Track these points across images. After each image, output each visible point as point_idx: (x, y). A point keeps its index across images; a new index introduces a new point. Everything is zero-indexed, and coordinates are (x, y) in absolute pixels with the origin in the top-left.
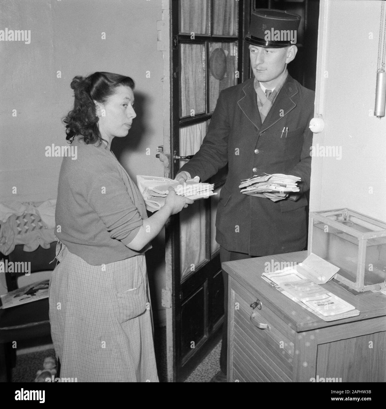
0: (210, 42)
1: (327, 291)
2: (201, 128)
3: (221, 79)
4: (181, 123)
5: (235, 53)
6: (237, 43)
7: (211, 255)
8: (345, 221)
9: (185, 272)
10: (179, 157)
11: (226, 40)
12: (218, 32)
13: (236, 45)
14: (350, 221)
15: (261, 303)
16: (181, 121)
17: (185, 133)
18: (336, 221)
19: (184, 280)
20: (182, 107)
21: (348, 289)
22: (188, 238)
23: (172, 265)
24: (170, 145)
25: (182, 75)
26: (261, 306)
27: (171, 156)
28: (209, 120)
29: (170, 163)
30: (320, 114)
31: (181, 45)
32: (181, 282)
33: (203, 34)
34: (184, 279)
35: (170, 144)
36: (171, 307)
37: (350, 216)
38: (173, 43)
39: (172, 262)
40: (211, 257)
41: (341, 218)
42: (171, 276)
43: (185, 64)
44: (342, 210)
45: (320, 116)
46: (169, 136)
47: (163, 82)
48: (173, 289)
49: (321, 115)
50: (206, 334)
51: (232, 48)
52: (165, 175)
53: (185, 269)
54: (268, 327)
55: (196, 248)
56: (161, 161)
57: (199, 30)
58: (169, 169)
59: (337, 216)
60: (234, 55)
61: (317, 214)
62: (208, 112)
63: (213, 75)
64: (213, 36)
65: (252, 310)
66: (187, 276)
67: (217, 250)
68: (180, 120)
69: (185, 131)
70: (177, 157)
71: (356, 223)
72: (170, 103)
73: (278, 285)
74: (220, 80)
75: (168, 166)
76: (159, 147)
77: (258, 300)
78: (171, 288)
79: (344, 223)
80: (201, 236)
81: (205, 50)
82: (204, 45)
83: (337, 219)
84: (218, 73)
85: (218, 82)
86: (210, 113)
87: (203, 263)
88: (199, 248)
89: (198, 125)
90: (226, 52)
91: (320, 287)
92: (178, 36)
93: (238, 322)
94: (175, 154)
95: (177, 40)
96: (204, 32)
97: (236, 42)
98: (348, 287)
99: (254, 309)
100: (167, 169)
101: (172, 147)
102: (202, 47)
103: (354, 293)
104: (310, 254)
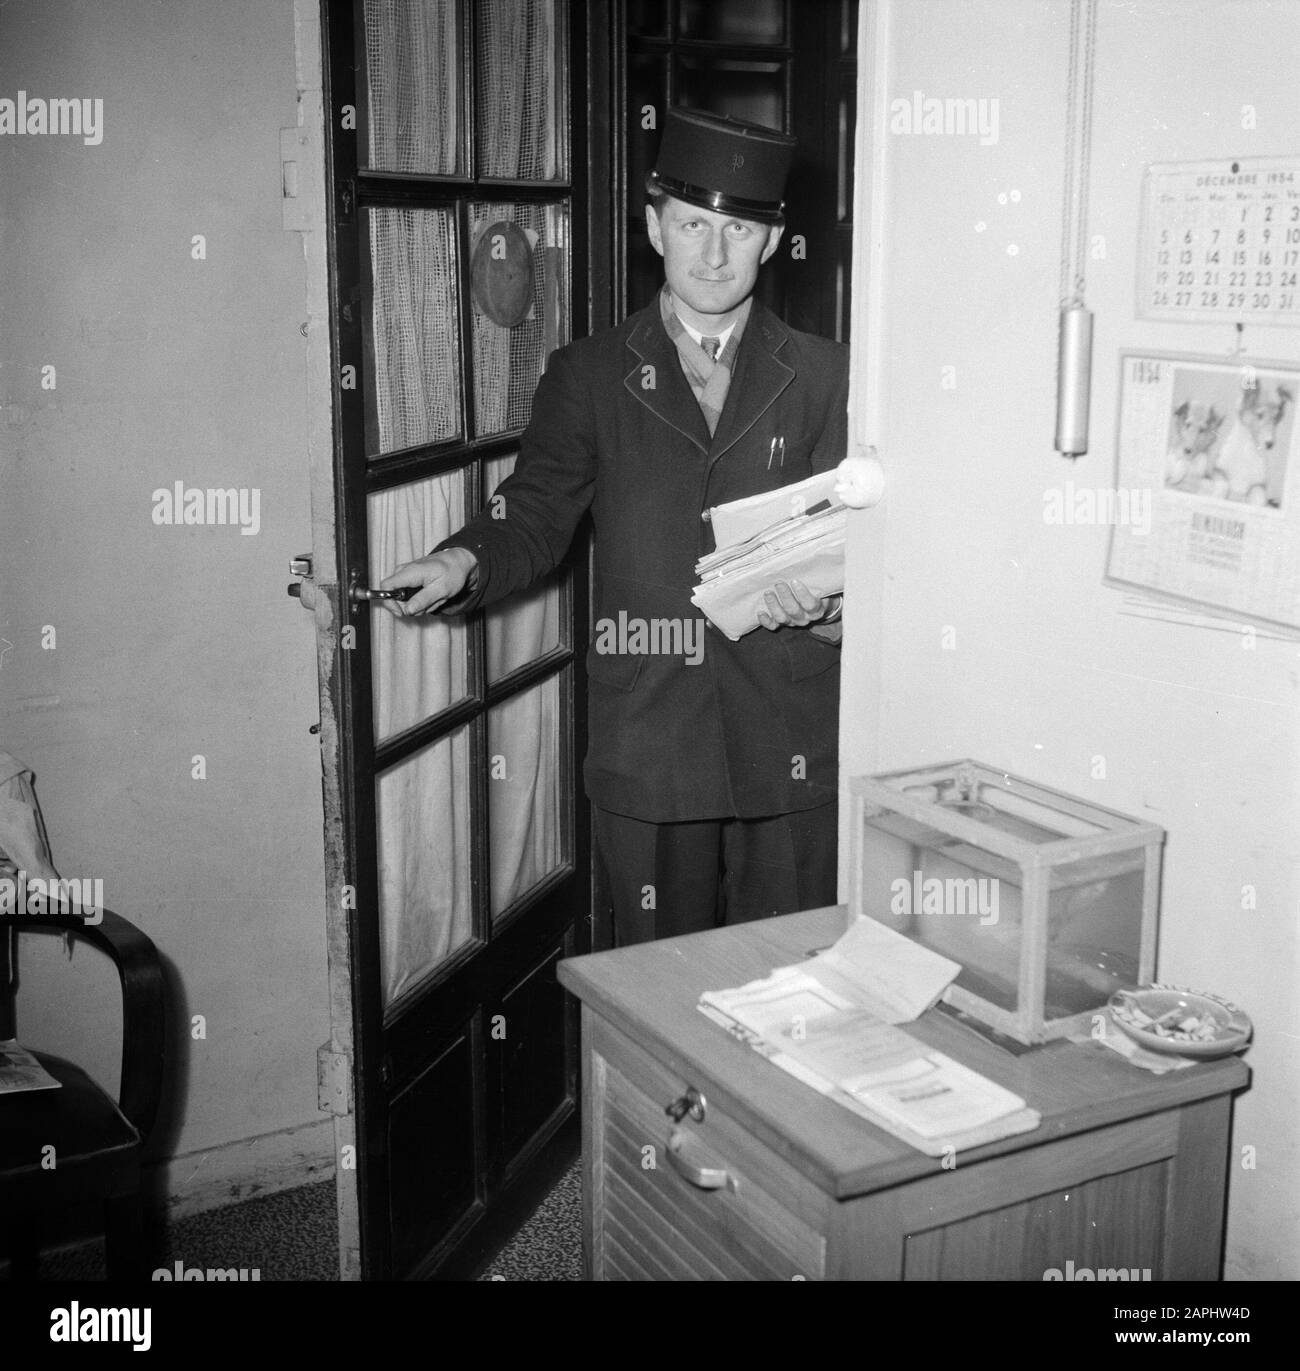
0: (472, 201)
1: (926, 1049)
2: (446, 493)
3: (517, 324)
4: (373, 475)
5: (560, 237)
6: (568, 205)
7: (491, 922)
8: (965, 803)
9: (402, 986)
10: (368, 594)
11: (529, 195)
12: (503, 167)
13: (565, 213)
14: (983, 802)
15: (703, 1101)
16: (374, 470)
17: (391, 509)
18: (935, 803)
19: (397, 1016)
20: (380, 421)
21: (990, 1034)
22: (408, 871)
23: (352, 964)
24: (335, 553)
25: (374, 311)
26: (702, 1112)
27: (341, 588)
28: (475, 463)
29: (338, 614)
30: (869, 444)
31: (370, 210)
32: (385, 1022)
33: (447, 173)
34: (398, 1011)
35: (334, 549)
36: (350, 1112)
37: (982, 786)
38: (339, 204)
39: (352, 956)
40: (493, 932)
41: (953, 795)
42: (349, 1004)
43: (384, 276)
44: (955, 767)
45: (869, 450)
46: (333, 521)
47: (305, 335)
48: (355, 1050)
49: (872, 447)
50: (482, 1196)
51: (552, 224)
52: (322, 656)
53: (398, 977)
54: (729, 1183)
55: (440, 903)
56: (305, 607)
57: (435, 160)
58: (334, 636)
59: (941, 786)
60: (560, 245)
61: (874, 782)
62: (472, 436)
63: (487, 311)
64: (481, 181)
65: (673, 1125)
66: (406, 1001)
67: (515, 906)
68: (369, 464)
69: (391, 502)
70: (360, 594)
71: (1004, 808)
72: (333, 407)
73: (757, 1035)
74: (513, 329)
75: (329, 623)
76: (298, 559)
77: (692, 1089)
78: (349, 1042)
79: (964, 810)
80: (454, 858)
81: (455, 229)
82: (451, 210)
83: (939, 797)
84: (504, 305)
85: (504, 333)
86: (477, 440)
87: (466, 951)
88: (448, 902)
89: (435, 481)
90: (532, 236)
91: (901, 1033)
92: (354, 179)
93: (617, 1166)
94: (354, 582)
95: (351, 196)
96: (451, 169)
97: (565, 202)
98: (991, 1029)
99: (678, 1119)
100: (328, 633)
101: (344, 560)
102: (445, 216)
103: (1013, 1047)
104: (854, 919)
